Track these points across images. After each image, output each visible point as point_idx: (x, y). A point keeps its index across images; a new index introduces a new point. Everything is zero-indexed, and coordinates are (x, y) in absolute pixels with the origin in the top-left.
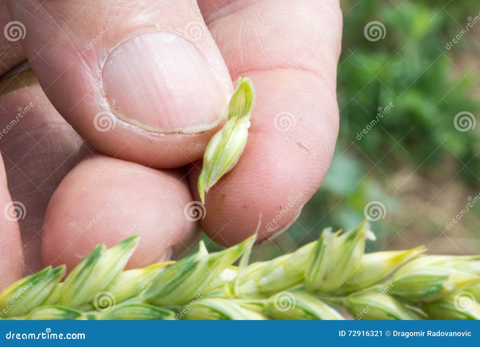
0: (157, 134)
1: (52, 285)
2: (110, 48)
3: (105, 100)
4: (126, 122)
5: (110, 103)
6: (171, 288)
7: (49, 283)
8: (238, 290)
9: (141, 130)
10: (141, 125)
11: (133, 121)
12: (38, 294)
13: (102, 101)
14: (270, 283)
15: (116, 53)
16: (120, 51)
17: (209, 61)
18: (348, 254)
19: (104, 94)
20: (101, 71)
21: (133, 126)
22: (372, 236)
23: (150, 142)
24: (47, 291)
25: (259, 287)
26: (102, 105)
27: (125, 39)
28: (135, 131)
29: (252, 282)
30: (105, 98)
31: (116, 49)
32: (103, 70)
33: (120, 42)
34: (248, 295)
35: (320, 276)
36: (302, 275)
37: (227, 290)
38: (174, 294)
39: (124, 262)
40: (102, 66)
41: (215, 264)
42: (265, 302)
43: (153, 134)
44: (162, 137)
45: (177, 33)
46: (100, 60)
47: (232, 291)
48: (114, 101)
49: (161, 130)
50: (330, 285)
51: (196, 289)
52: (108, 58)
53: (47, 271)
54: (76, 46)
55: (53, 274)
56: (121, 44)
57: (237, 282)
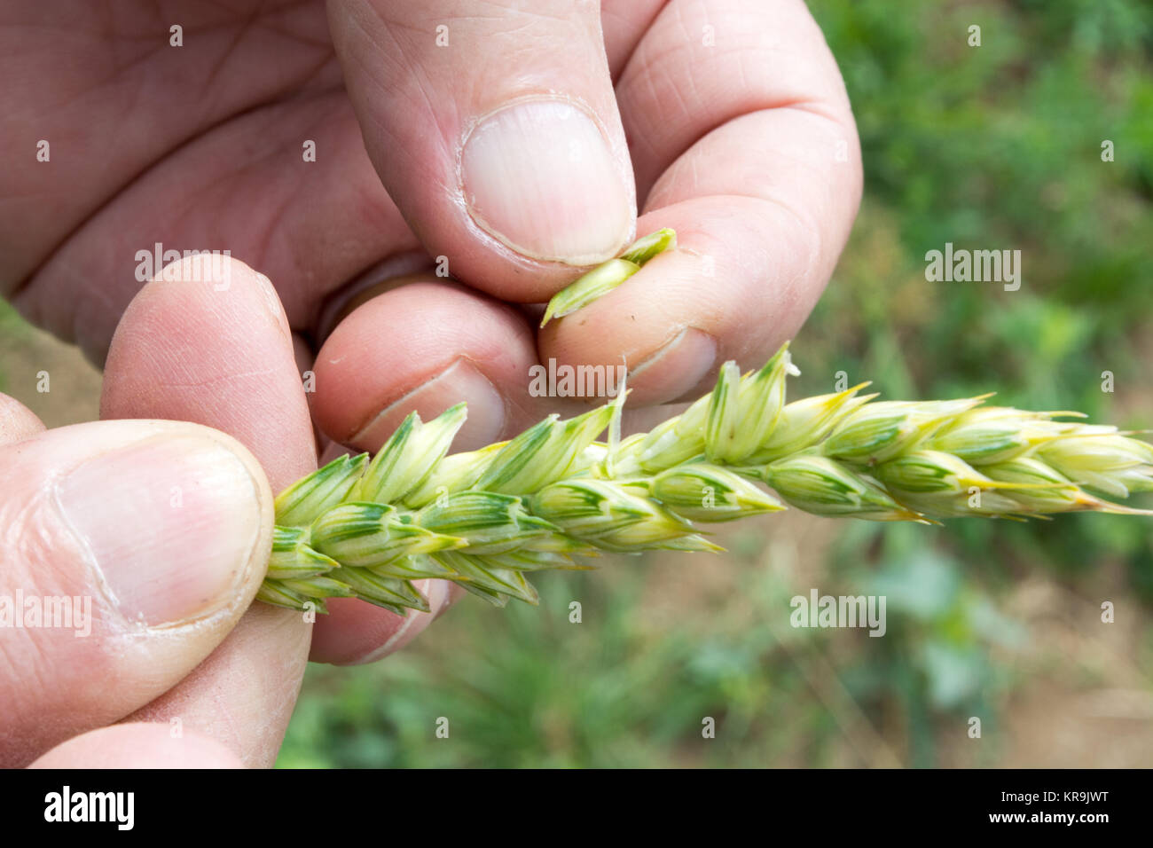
0: (528, 261)
1: (350, 482)
2: (479, 118)
3: (460, 194)
4: (489, 234)
5: (469, 200)
6: (516, 466)
7: (345, 479)
8: (611, 470)
9: (508, 251)
10: (508, 242)
11: (497, 234)
12: (330, 494)
13: (457, 196)
14: (656, 457)
15: (487, 126)
16: (494, 124)
17: (614, 148)
18: (762, 397)
19: (461, 184)
20: (461, 149)
21: (496, 243)
22: (795, 371)
23: (518, 271)
24: (343, 489)
25: (642, 463)
26: (456, 202)
27: (503, 108)
28: (499, 253)
29: (632, 457)
30: (462, 191)
31: (489, 120)
32: (465, 147)
33: (496, 112)
34: (626, 476)
35: (724, 432)
36: (702, 440)
37: (596, 470)
38: (521, 476)
39: (447, 441)
40: (464, 143)
41: (577, 429)
42: (651, 481)
43: (523, 260)
44: (534, 267)
45: (577, 104)
46: (462, 133)
47: (604, 471)
48: (474, 199)
49: (536, 256)
50: (739, 448)
51: (552, 468)
52: (474, 130)
53: (343, 460)
54: (431, 104)
55: (351, 466)
56: (497, 115)
57: (610, 459)
